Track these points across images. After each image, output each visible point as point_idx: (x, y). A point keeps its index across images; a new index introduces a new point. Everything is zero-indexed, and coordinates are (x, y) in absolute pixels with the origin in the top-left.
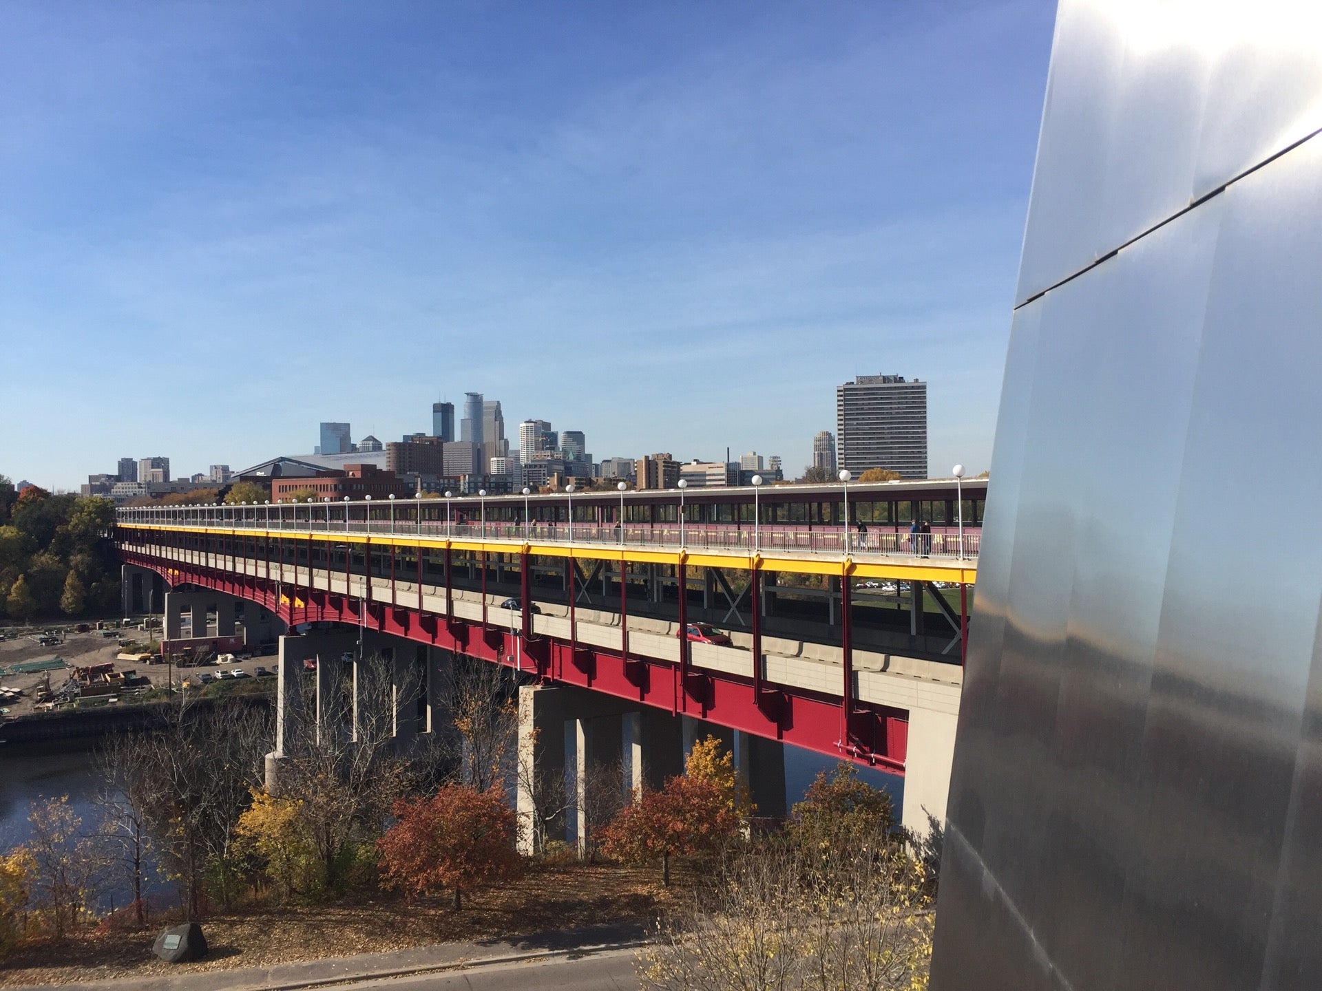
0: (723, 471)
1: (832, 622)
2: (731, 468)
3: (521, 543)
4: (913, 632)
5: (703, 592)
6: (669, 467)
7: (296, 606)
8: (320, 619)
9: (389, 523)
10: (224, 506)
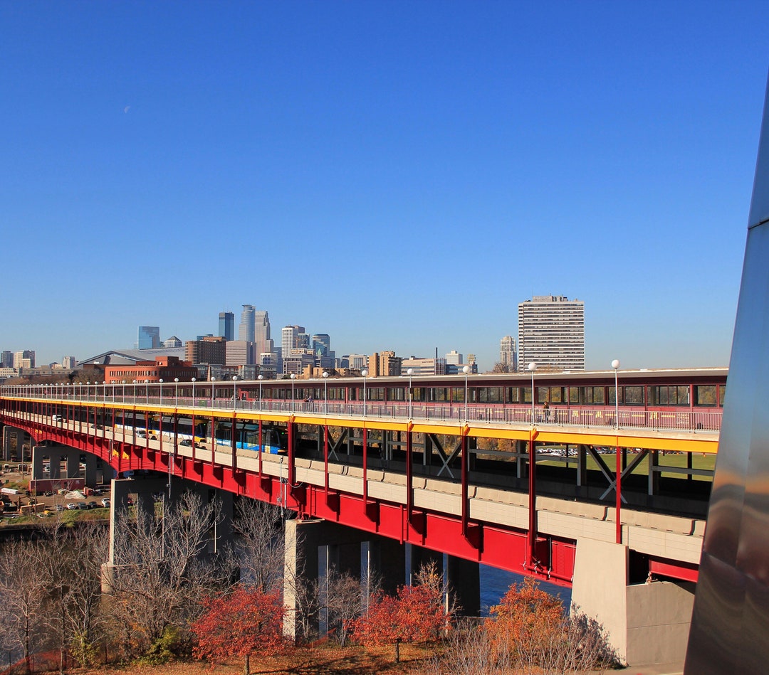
0: (433, 364)
1: (519, 476)
2: (439, 362)
3: (289, 414)
4: (579, 483)
5: (422, 454)
6: (392, 361)
7: (124, 458)
8: (140, 468)
9: (190, 399)
10: (74, 385)
